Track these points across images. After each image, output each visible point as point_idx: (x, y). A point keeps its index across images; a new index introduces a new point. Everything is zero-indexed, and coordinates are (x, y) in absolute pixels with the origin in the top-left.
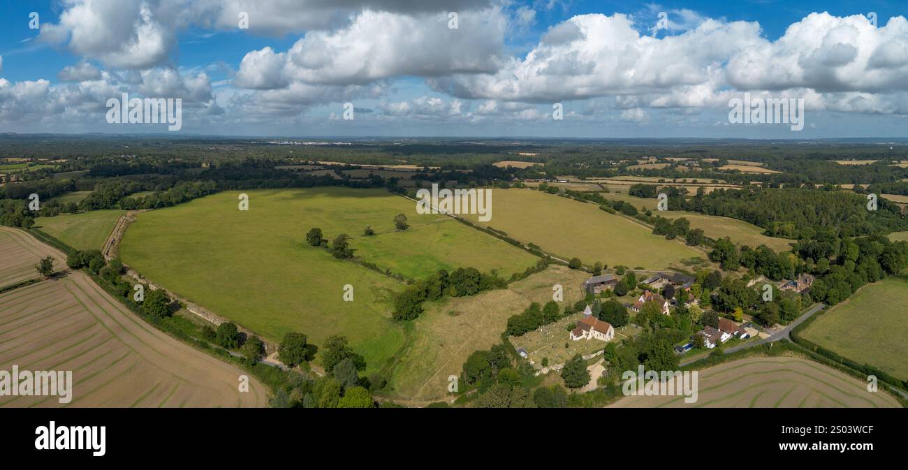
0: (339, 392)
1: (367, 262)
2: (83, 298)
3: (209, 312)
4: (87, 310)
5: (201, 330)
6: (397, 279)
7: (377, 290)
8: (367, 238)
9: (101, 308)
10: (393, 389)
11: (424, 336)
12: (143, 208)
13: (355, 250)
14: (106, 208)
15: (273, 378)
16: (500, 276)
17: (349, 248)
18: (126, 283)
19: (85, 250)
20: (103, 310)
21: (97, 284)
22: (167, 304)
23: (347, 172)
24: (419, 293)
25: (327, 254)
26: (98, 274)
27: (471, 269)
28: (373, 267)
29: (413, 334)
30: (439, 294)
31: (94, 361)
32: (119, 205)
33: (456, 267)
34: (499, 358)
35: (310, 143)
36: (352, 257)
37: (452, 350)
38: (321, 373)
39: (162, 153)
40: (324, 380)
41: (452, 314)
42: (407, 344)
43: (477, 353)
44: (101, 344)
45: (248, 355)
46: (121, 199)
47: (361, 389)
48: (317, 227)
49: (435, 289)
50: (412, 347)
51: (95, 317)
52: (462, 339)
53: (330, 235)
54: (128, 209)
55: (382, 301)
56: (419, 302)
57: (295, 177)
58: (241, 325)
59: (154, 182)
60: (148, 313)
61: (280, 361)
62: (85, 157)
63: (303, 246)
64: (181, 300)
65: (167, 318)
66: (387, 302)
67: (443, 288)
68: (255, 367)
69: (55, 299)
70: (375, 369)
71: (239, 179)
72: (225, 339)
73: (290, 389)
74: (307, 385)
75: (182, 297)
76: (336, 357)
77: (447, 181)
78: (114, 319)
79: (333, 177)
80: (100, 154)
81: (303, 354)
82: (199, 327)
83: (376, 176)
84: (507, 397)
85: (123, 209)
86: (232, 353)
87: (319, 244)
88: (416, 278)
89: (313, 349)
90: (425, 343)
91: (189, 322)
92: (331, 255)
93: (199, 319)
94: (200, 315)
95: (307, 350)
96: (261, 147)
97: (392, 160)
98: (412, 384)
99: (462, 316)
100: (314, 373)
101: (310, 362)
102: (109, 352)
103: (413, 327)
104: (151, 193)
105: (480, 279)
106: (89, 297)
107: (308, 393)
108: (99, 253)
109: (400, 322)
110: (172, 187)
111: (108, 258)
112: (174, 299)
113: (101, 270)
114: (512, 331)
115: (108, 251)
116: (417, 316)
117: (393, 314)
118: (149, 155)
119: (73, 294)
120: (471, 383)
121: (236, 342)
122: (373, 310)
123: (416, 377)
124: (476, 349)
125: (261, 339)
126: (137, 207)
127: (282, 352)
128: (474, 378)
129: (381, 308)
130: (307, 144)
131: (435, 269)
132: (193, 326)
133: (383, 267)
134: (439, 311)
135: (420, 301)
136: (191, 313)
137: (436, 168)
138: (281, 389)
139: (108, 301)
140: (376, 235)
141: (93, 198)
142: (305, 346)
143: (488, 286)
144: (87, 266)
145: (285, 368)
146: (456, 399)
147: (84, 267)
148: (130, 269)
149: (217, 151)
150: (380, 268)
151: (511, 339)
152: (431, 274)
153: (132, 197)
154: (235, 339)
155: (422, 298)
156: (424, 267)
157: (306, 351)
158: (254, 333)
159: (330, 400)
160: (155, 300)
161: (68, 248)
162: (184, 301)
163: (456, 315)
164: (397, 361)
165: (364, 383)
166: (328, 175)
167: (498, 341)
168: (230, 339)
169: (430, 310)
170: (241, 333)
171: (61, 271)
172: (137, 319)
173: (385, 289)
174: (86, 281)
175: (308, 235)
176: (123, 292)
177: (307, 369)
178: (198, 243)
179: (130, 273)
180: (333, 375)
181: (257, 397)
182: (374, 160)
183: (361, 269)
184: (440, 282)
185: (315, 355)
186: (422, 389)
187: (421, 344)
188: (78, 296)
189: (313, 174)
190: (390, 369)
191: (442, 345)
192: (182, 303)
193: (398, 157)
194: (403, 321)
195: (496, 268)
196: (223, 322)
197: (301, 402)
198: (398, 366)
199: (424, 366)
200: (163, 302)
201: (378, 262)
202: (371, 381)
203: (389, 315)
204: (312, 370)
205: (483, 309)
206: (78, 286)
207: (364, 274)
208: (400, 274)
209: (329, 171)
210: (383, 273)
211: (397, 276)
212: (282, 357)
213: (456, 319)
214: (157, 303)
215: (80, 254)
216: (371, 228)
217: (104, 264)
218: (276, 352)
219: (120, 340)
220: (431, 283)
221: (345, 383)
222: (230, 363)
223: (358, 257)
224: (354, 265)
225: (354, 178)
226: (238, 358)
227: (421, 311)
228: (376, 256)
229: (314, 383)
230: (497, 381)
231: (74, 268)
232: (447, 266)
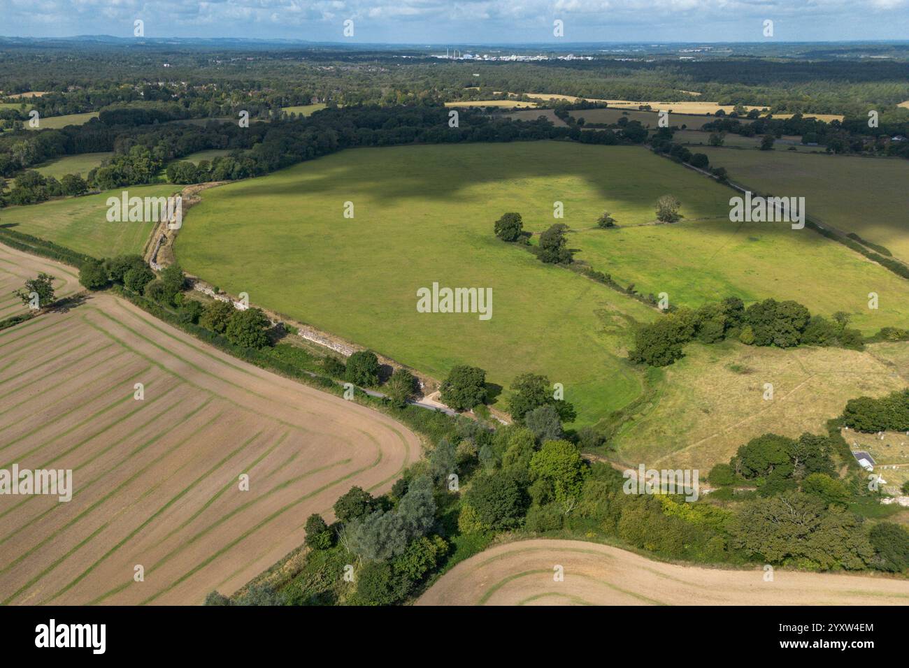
0: (533, 445)
1: (596, 271)
2: (120, 333)
3: (332, 338)
4: (131, 350)
5: (322, 362)
6: (646, 302)
7: (609, 314)
8: (601, 231)
9: (155, 344)
10: (613, 450)
11: (678, 393)
12: (211, 181)
13: (579, 250)
14: (142, 182)
15: (433, 424)
16: (852, 326)
17: (568, 246)
18: (193, 303)
19: (112, 257)
20: (159, 346)
21: (143, 308)
22: (265, 328)
23: (576, 115)
24: (681, 328)
25: (528, 255)
26: (141, 293)
27: (794, 304)
28: (605, 280)
29: (659, 387)
30: (718, 335)
31: (153, 420)
32: (165, 177)
33: (762, 297)
34: (813, 456)
35: (514, 58)
36: (571, 261)
37: (724, 423)
38: (506, 421)
39: (236, 77)
40: (511, 429)
41: (737, 369)
42: (647, 399)
43: (771, 437)
44: (162, 395)
45: (394, 395)
46: (169, 165)
47: (566, 443)
48: (515, 211)
49: (714, 326)
50: (654, 403)
51: (146, 358)
52: (747, 410)
53: (535, 226)
54: (184, 183)
55: (614, 332)
56: (678, 341)
57: (481, 122)
58: (383, 356)
59: (226, 133)
60: (235, 344)
61: (443, 403)
62: (85, 86)
63: (488, 242)
64: (287, 322)
65: (266, 349)
66: (623, 334)
67: (727, 326)
68: (405, 410)
69: (68, 342)
70: (589, 422)
71: (380, 127)
72: (359, 373)
73: (458, 439)
74: (484, 435)
75: (289, 318)
76: (530, 401)
77: (779, 137)
78: (179, 357)
79: (552, 123)
80: (116, 80)
81: (479, 395)
82: (318, 359)
83: (633, 122)
84: (813, 516)
85: (174, 183)
86: (370, 392)
87: (515, 240)
88: (680, 305)
89: (497, 390)
90: (679, 402)
91: (303, 352)
92: (535, 257)
93: (319, 348)
94: (320, 342)
95: (485, 391)
96: (421, 65)
97: (669, 92)
98: (643, 451)
99: (754, 376)
100: (495, 420)
101: (489, 406)
102: (177, 404)
103: (661, 377)
104: (223, 154)
105: (806, 324)
106: (131, 330)
107: (485, 445)
108: (140, 260)
109: (640, 366)
110: (260, 141)
111: (156, 267)
112: (276, 321)
113: (147, 287)
114: (851, 421)
115: (156, 256)
116: (671, 362)
117: (630, 353)
118: (212, 81)
119: (101, 329)
120: (747, 477)
121: (375, 378)
122: (595, 344)
123: (653, 444)
124: (769, 431)
125: (414, 373)
126: (199, 179)
127: (446, 392)
128: (755, 471)
129: (610, 342)
130: (507, 58)
131: (718, 295)
132: (310, 357)
133: (622, 280)
134: (714, 362)
135: (682, 341)
136: (305, 340)
137: (760, 109)
138: (445, 438)
139: (165, 332)
140: (618, 227)
141: (113, 166)
142: (483, 385)
143: (821, 339)
144: (121, 282)
145: (451, 412)
146: (713, 490)
147: (115, 285)
148: (198, 281)
149: (339, 73)
150: (617, 282)
151: (847, 434)
152: (709, 303)
153: (189, 161)
154: (374, 373)
155: (686, 337)
156: (698, 288)
157: (483, 391)
158: (405, 366)
159: (519, 455)
160: (245, 325)
161: (80, 256)
162: (293, 324)
163: (745, 373)
164: (625, 417)
165: (572, 437)
166: (543, 119)
167: (817, 429)
168: (367, 374)
169: (695, 356)
170: (383, 366)
171: (70, 296)
172: (218, 353)
173: (621, 315)
174: (122, 306)
175: (497, 224)
176: (191, 316)
177: (485, 415)
178: (310, 236)
179: (199, 287)
180: (524, 424)
181: (408, 449)
182: (634, 91)
183: (584, 281)
184: (724, 317)
185: (497, 398)
186: (658, 461)
187: (670, 403)
188: (110, 332)
189: (514, 117)
190: (613, 425)
191: (706, 411)
192: (290, 326)
193: (684, 85)
194: (645, 364)
195: (848, 310)
196: (355, 351)
197: (475, 455)
198: (626, 425)
199: (669, 433)
200: (258, 327)
201: (614, 273)
202: (581, 436)
203: (623, 354)
204: (492, 416)
205: (802, 373)
206: (107, 316)
207: (588, 289)
208: (651, 295)
209: (544, 113)
210: (621, 290)
211: (646, 297)
212: (447, 397)
213: (743, 379)
214: (249, 329)
215: (104, 265)
216: (611, 216)
217: (150, 276)
218: (438, 392)
219: (193, 386)
220: (706, 315)
221: (543, 435)
222: (366, 405)
223: (582, 262)
224: (573, 274)
225: (590, 125)
226: (378, 398)
227: (680, 356)
228: (613, 264)
229: (494, 433)
230: (800, 488)
231: (94, 288)
232: (743, 292)
